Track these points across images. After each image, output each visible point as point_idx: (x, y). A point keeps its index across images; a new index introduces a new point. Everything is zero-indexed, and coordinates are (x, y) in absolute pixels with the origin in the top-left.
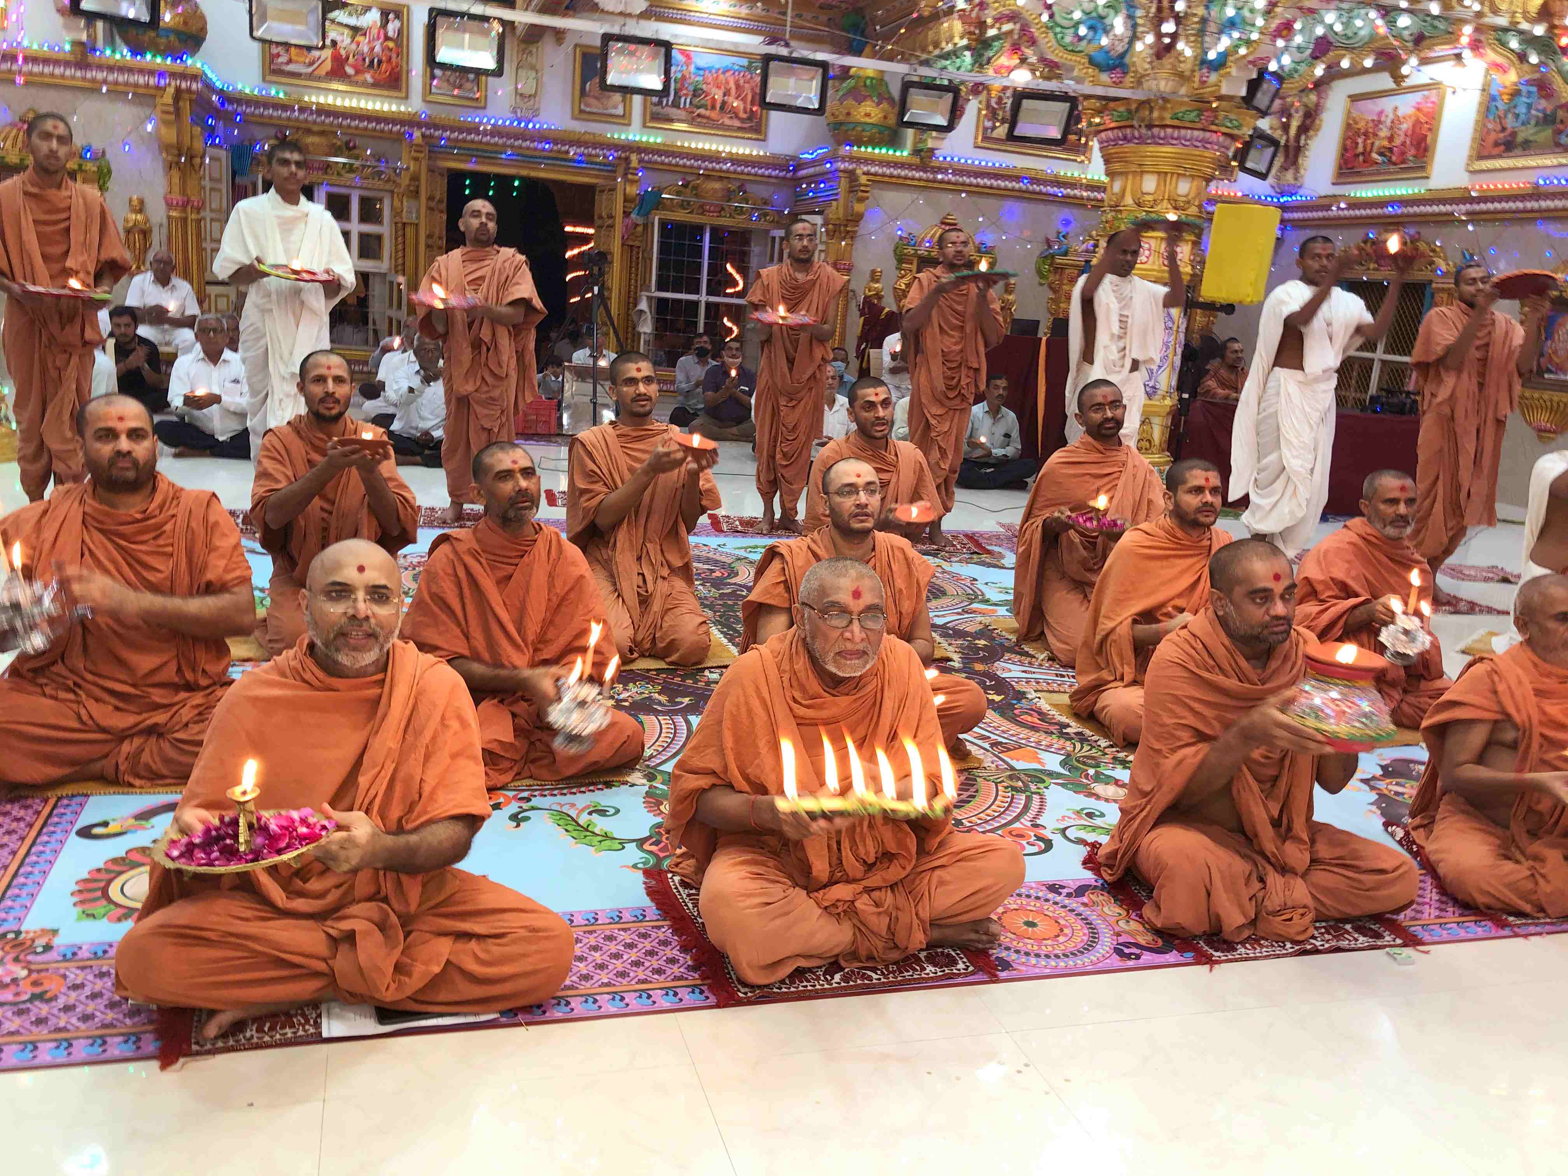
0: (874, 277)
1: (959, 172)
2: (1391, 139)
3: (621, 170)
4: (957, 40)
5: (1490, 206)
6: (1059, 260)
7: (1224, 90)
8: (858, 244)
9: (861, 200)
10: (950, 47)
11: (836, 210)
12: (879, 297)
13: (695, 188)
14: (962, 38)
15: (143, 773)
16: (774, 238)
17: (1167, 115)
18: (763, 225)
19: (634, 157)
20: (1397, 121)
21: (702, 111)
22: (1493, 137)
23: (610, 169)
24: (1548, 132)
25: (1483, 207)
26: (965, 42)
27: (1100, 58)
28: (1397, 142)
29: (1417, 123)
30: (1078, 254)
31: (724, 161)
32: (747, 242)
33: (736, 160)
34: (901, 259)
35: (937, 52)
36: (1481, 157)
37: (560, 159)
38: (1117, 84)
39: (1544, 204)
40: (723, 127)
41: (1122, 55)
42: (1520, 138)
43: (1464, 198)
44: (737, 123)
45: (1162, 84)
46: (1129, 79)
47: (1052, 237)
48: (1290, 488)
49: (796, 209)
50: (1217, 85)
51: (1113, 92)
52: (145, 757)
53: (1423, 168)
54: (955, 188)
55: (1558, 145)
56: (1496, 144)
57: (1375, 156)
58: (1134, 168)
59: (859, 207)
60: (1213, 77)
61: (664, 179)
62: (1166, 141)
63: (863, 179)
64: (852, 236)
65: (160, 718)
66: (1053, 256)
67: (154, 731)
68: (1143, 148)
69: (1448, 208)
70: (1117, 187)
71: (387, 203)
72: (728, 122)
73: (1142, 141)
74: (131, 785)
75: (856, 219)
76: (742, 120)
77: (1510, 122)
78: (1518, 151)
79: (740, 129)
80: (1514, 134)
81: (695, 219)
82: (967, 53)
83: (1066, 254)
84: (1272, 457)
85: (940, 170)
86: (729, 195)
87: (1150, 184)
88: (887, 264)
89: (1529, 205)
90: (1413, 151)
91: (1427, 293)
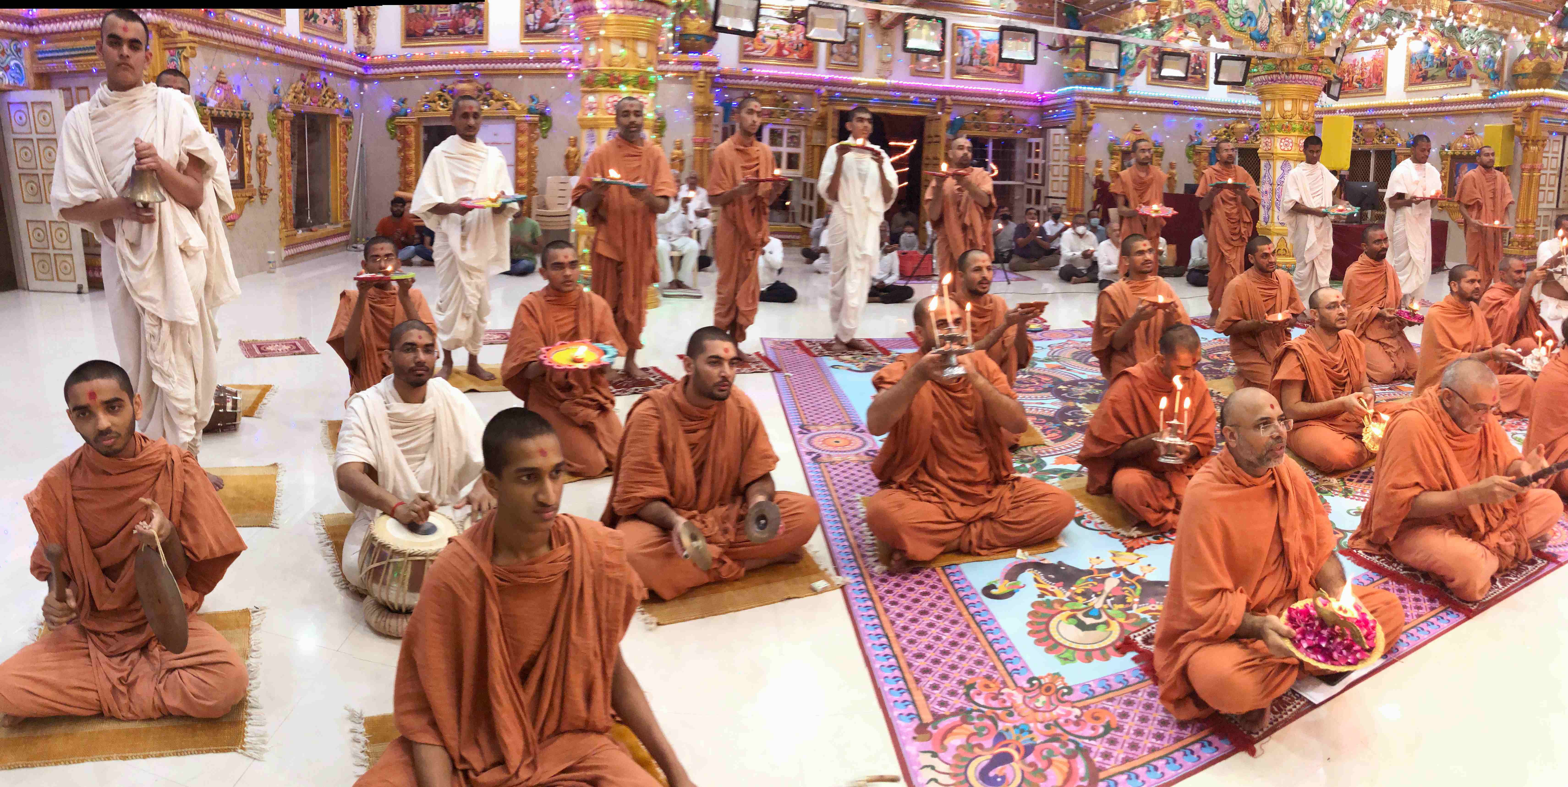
0: (1098, 164)
1: (1141, 99)
2: (1362, 74)
3: (939, 106)
4: (1140, 21)
5: (1419, 110)
6: (1198, 148)
7: (1326, 54)
8: (1088, 144)
9: (1091, 119)
10: (1135, 26)
11: (1075, 126)
12: (1101, 176)
13: (984, 115)
14: (1144, 20)
15: (985, 546)
16: (1030, 144)
17: (1296, 67)
18: (1023, 136)
19: (948, 98)
20: (1364, 65)
21: (986, 67)
22: (1416, 73)
23: (933, 106)
24: (1444, 71)
25: (1417, 110)
26: (1146, 23)
27: (1255, 34)
28: (1366, 76)
29: (1375, 66)
30: (1207, 144)
31: (1001, 97)
32: (1013, 147)
33: (1008, 97)
34: (1112, 153)
35: (1126, 29)
36: (1411, 84)
37: (905, 101)
38: (1264, 50)
39: (1447, 108)
40: (998, 76)
41: (1266, 34)
42: (1430, 74)
43: (1407, 106)
44: (1006, 74)
45: (1289, 50)
46: (1270, 46)
47: (1193, 135)
48: (1415, 270)
49: (1046, 125)
50: (1321, 50)
51: (1266, 55)
52: (986, 536)
53: (1381, 90)
54: (1140, 109)
55: (1449, 77)
56: (1418, 77)
57: (1355, 83)
58: (1279, 97)
59: (1089, 123)
60: (1318, 46)
61: (966, 111)
62: (1295, 81)
63: (1091, 106)
64: (1084, 140)
65: (988, 509)
66: (1194, 146)
67: (989, 517)
68: (1283, 85)
69: (1399, 111)
70: (1269, 108)
71: (803, 134)
72: (1001, 73)
73: (1283, 81)
74: (979, 555)
75: (1088, 130)
76: (1010, 72)
77: (1423, 66)
78: (1429, 81)
79: (1009, 77)
80: (1426, 72)
81: (984, 134)
82: (1149, 30)
83: (1201, 144)
84: (1404, 254)
85: (1131, 98)
86: (1003, 118)
87: (1288, 106)
88: (1104, 157)
89: (1440, 109)
90: (1375, 81)
91: (1393, 157)
